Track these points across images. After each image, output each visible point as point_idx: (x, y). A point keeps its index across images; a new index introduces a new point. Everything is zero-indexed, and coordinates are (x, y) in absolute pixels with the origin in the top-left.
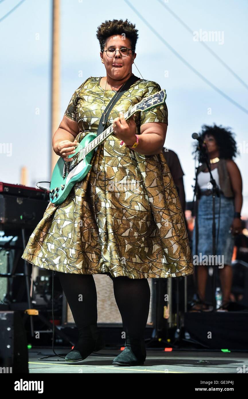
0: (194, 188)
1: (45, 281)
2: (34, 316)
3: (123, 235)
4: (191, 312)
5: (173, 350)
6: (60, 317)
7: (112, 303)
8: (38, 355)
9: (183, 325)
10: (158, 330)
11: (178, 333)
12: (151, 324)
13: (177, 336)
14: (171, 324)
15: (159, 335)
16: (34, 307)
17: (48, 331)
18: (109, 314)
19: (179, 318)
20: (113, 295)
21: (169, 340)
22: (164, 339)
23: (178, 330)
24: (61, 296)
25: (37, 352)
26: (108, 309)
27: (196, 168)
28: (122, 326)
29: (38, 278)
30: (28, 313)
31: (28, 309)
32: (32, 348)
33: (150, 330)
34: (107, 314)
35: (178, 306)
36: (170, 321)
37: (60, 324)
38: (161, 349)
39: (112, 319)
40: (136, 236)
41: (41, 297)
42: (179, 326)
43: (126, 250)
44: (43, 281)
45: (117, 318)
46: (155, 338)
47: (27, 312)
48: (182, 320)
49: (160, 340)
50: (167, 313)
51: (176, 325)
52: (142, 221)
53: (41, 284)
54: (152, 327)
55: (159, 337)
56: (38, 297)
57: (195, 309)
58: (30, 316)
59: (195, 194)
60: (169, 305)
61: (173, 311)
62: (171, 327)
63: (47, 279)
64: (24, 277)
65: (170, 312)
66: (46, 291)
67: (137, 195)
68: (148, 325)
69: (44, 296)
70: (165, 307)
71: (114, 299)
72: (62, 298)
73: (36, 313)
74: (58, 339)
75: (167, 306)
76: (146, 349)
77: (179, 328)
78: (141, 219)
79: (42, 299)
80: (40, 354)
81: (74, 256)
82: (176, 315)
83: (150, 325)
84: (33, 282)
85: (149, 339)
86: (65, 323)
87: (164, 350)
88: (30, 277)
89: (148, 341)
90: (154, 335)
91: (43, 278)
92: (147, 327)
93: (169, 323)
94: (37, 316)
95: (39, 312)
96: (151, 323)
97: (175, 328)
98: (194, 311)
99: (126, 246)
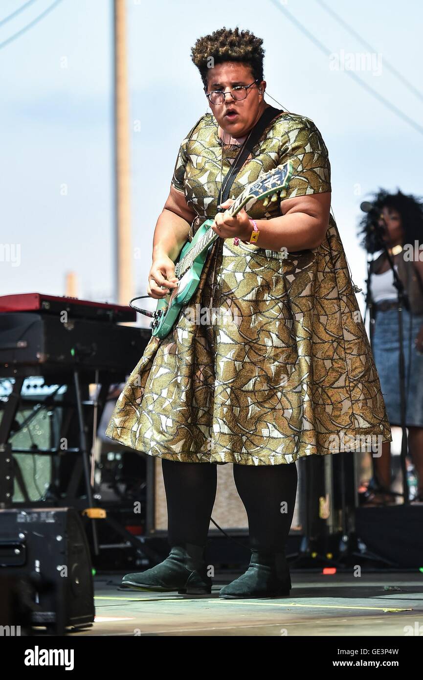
0: (366, 297)
1: (115, 460)
2: (99, 520)
3: (243, 389)
4: (366, 506)
5: (337, 572)
6: (143, 522)
7: (231, 495)
8: (108, 584)
9: (353, 529)
10: (312, 539)
11: (346, 543)
12: (299, 529)
13: (343, 548)
14: (333, 529)
15: (313, 546)
16: (98, 504)
17: (122, 546)
18: (226, 513)
19: (346, 516)
20: (233, 481)
21: (330, 556)
22: (322, 553)
23: (345, 538)
24: (143, 486)
25: (106, 581)
26: (224, 504)
27: (368, 262)
28: (248, 534)
29: (103, 457)
30: (88, 515)
31: (88, 507)
32: (97, 574)
33: (297, 538)
34: (223, 513)
35: (343, 497)
36: (330, 523)
37: (143, 532)
38: (316, 570)
39: (231, 522)
40: (266, 390)
41: (110, 487)
42: (346, 531)
43: (249, 415)
44: (111, 461)
45: (240, 520)
46: (305, 552)
47: (86, 513)
48: (351, 520)
49: (314, 555)
50: (325, 507)
51: (340, 529)
52: (276, 363)
53: (108, 466)
54: (300, 534)
55: (312, 551)
56: (104, 487)
57: (371, 502)
58: (91, 519)
59: (367, 307)
60: (328, 497)
61: (336, 505)
62: (333, 532)
63: (118, 457)
64: (80, 453)
65: (330, 507)
66: (117, 478)
67: (271, 320)
68: (294, 531)
69: (114, 486)
70: (322, 499)
71: (234, 487)
72: (145, 488)
73: (102, 514)
74: (141, 559)
75: (324, 497)
76: (290, 570)
77: (346, 534)
78: (275, 360)
79: (111, 491)
80: (110, 583)
81: (170, 430)
82: (340, 512)
83: (297, 531)
84: (96, 462)
85: (296, 554)
86: (152, 532)
87: (322, 571)
88: (89, 454)
89: (295, 558)
90: (303, 548)
91: (111, 457)
92: (290, 533)
93: (328, 527)
94: (102, 519)
95: (107, 514)
96: (298, 526)
97: (340, 535)
98: (372, 506)
99: (250, 408)
